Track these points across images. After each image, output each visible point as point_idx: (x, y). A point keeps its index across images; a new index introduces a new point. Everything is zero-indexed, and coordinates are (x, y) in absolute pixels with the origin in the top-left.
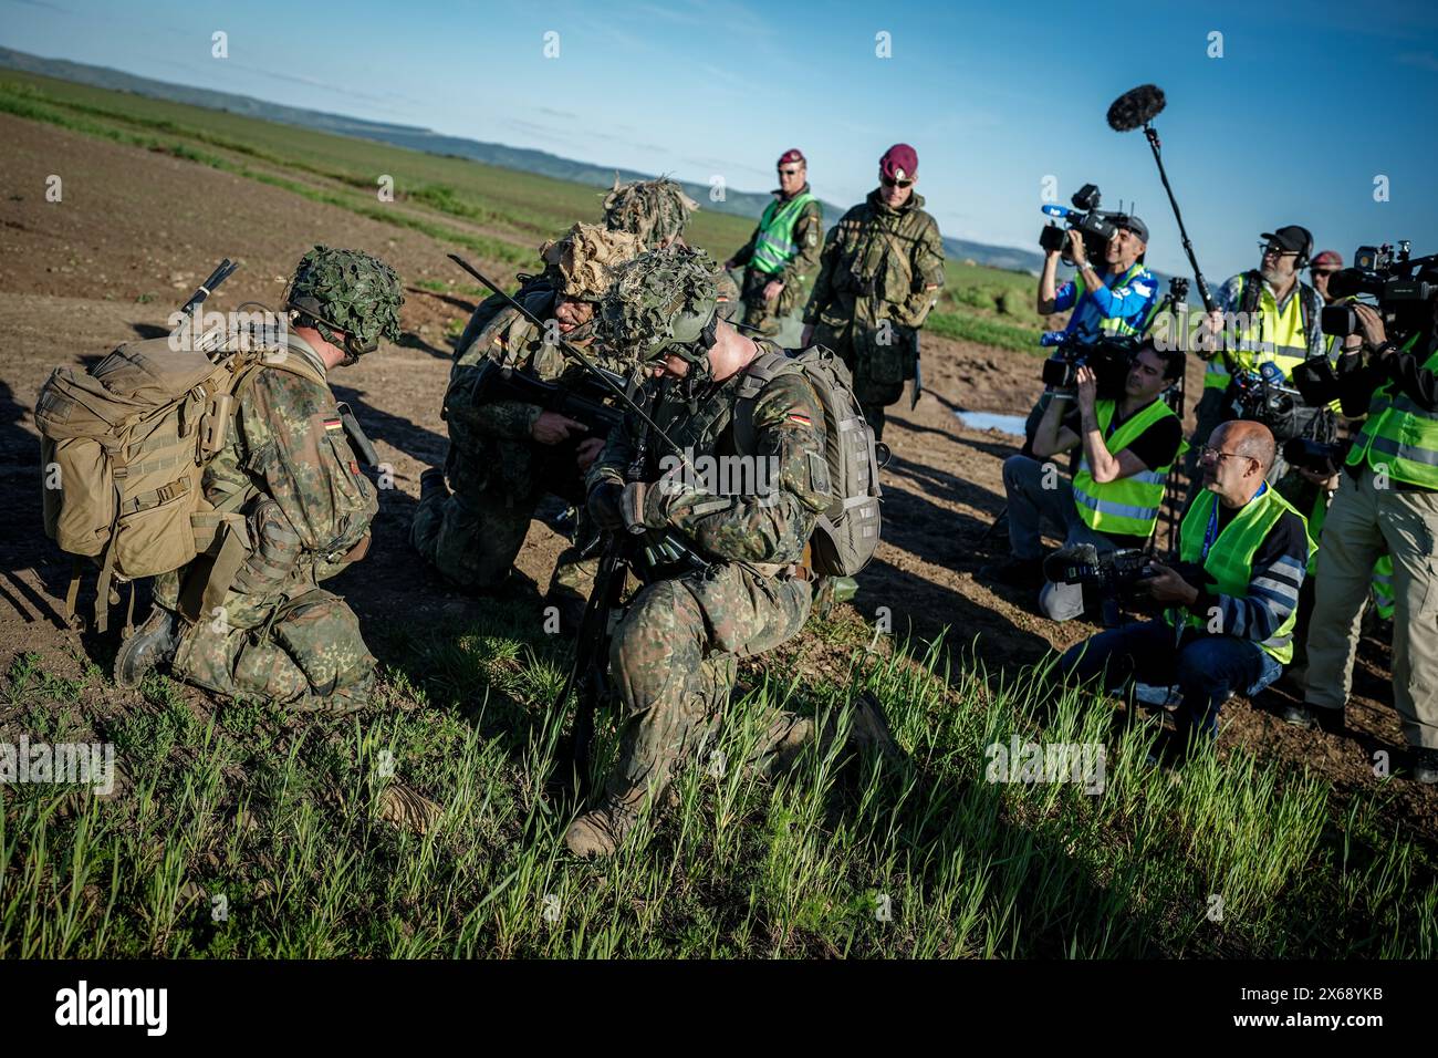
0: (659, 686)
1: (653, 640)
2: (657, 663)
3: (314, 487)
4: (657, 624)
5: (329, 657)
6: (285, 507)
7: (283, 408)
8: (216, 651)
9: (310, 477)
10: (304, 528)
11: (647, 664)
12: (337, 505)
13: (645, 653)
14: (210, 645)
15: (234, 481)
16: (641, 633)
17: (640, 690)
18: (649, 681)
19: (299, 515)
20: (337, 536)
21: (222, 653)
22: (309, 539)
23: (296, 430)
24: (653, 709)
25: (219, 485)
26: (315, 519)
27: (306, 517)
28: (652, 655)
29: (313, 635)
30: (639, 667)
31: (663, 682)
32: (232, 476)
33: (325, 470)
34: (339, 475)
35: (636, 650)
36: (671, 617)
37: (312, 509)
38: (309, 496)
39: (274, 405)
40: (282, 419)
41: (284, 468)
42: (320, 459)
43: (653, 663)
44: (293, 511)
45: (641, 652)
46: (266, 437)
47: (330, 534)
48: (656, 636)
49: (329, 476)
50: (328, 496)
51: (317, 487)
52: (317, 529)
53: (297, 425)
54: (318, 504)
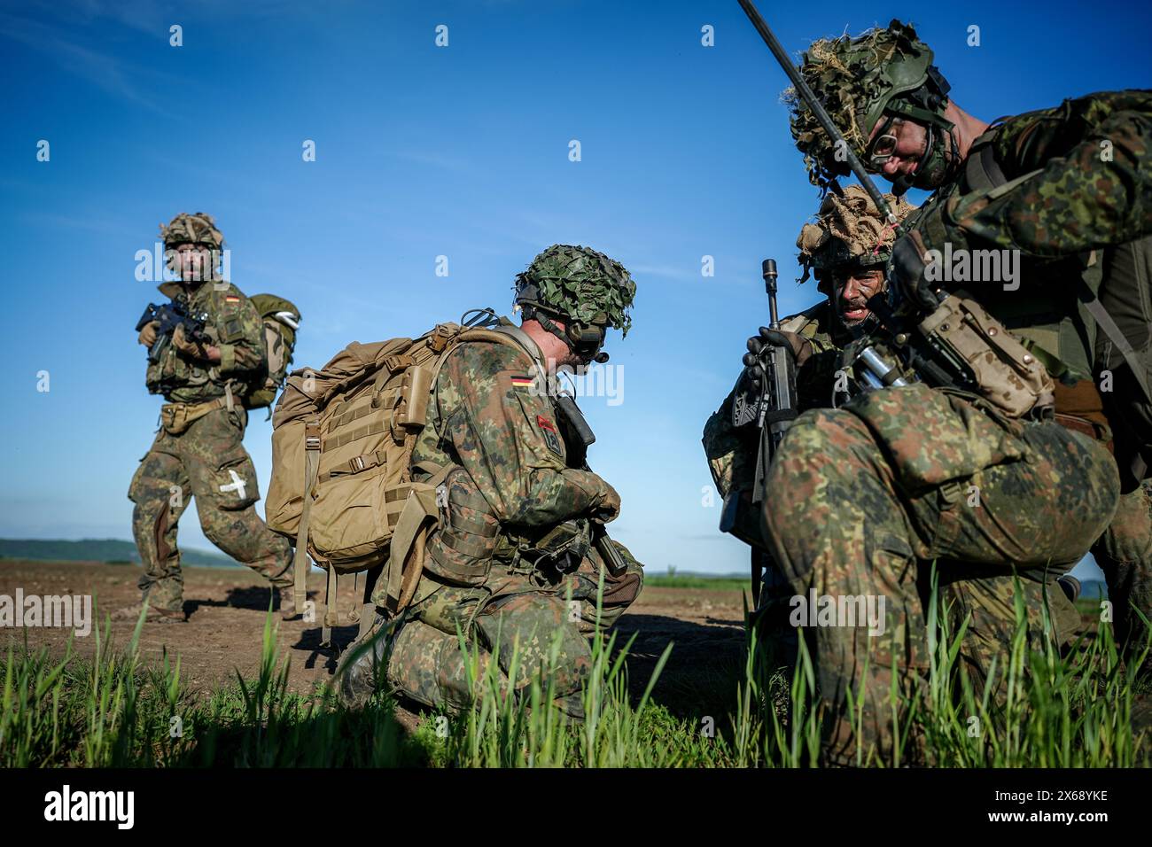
0: (817, 533)
1: (796, 473)
2: (807, 502)
3: (498, 445)
4: (797, 450)
5: (528, 653)
6: (472, 471)
7: (472, 370)
8: (423, 656)
9: (494, 434)
10: (493, 495)
11: (795, 509)
12: (522, 461)
13: (791, 495)
14: (418, 649)
15: (436, 460)
16: (780, 470)
17: (795, 550)
18: (804, 532)
19: (488, 480)
20: (524, 497)
21: (430, 659)
22: (499, 506)
23: (482, 389)
24: (820, 572)
25: (422, 465)
26: (502, 481)
27: (495, 485)
28: (799, 494)
29: (510, 626)
30: (787, 518)
31: (821, 525)
32: (434, 455)
33: (510, 424)
34: (525, 429)
35: (780, 496)
36: (814, 434)
37: (498, 469)
38: (495, 454)
39: (466, 369)
40: (471, 380)
41: (472, 431)
42: (505, 415)
43: (803, 505)
44: (481, 476)
45: (785, 496)
46: (456, 403)
47: (518, 496)
48: (798, 465)
49: (513, 431)
50: (514, 454)
51: (502, 444)
52: (505, 493)
53: (484, 383)
54: (504, 463)
